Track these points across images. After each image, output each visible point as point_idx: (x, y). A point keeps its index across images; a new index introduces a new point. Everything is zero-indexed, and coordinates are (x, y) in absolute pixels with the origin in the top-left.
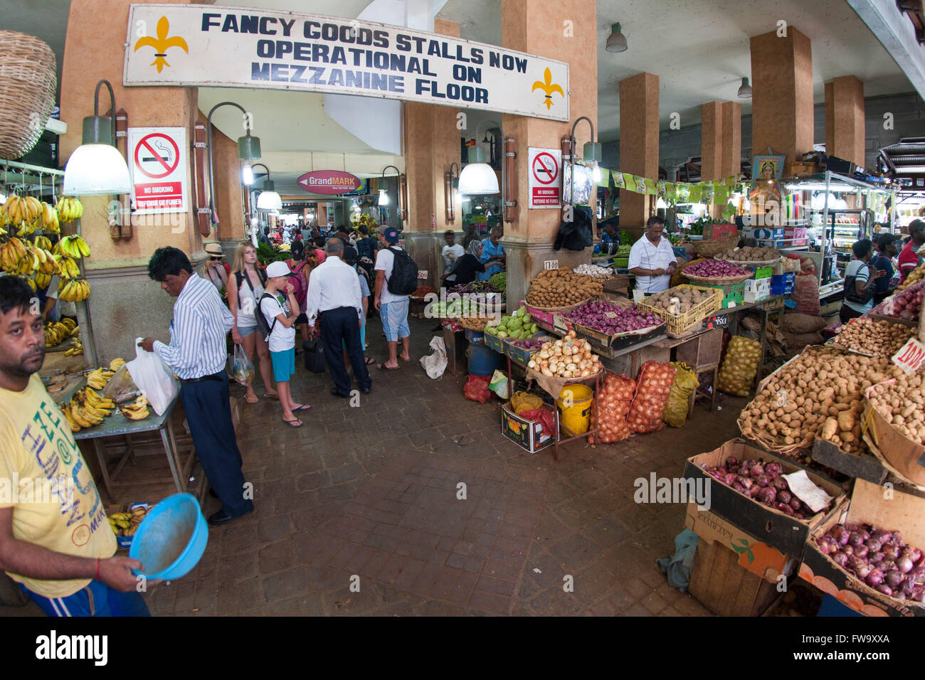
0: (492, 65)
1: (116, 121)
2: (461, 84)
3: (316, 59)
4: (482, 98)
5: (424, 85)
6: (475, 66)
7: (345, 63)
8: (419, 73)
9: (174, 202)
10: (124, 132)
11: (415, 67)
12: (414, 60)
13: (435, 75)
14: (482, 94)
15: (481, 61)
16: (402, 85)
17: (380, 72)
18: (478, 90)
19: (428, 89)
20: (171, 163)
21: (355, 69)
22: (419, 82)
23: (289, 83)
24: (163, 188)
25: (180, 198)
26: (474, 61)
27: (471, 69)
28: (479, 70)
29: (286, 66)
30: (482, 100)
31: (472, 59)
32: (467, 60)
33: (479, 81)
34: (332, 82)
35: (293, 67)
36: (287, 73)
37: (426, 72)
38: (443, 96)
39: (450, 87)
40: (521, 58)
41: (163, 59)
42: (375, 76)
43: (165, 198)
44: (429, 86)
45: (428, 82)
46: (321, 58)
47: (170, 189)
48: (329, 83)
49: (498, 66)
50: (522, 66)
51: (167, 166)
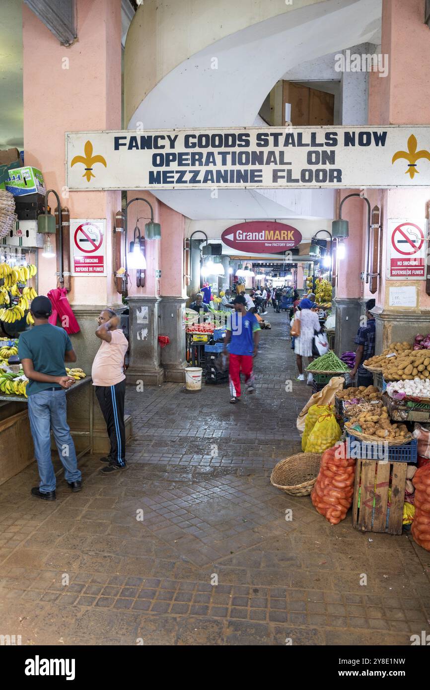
0: (346, 144)
1: (62, 215)
2: (314, 168)
3: (193, 164)
4: (335, 177)
5: (280, 174)
6: (328, 149)
7: (215, 164)
8: (276, 164)
9: (98, 269)
10: (67, 223)
11: (272, 159)
12: (271, 153)
13: (290, 164)
14: (335, 174)
15: (335, 143)
16: (261, 176)
17: (242, 168)
18: (332, 171)
19: (283, 177)
20: (97, 243)
21: (222, 169)
22: (275, 172)
23: (175, 185)
24: (92, 260)
25: (102, 266)
26: (327, 144)
27: (324, 152)
28: (333, 152)
29: (172, 172)
30: (335, 180)
31: (326, 143)
32: (321, 145)
33: (332, 162)
34: (205, 181)
35: (177, 172)
36: (173, 177)
37: (282, 162)
38: (297, 181)
39: (303, 172)
40: (380, 131)
41: (91, 172)
42: (239, 172)
43: (93, 267)
44: (285, 174)
45: (284, 171)
46: (197, 163)
47: (96, 260)
48: (203, 182)
49: (353, 145)
50: (381, 139)
51: (94, 245)
